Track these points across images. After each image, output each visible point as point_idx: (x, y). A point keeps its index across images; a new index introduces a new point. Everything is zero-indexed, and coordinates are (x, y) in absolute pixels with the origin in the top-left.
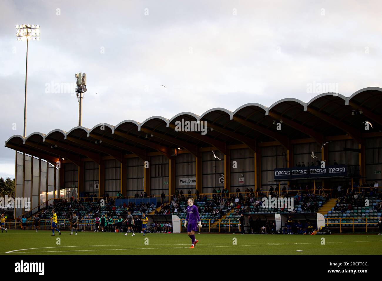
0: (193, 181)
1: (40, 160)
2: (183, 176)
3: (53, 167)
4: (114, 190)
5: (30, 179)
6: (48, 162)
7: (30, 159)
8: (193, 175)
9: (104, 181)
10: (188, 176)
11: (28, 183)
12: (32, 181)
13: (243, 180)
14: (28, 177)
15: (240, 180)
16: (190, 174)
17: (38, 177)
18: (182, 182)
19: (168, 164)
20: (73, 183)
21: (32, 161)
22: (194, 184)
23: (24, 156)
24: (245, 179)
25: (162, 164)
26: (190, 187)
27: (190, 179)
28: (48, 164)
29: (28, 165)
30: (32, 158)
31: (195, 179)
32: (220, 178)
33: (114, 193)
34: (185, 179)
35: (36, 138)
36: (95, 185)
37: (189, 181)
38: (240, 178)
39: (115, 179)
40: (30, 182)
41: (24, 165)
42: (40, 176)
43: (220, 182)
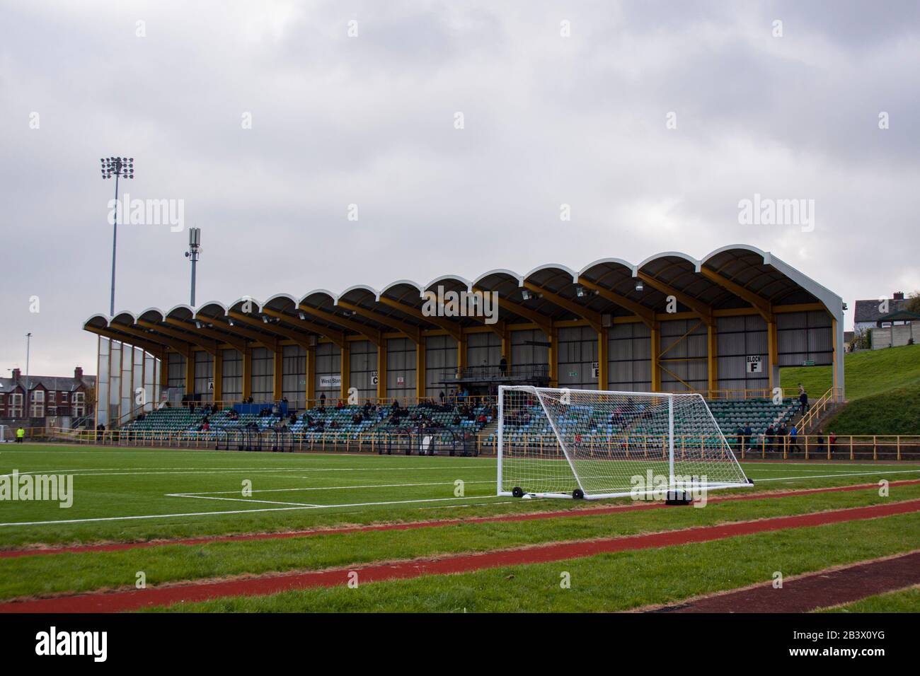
0: (338, 381)
1: (133, 349)
2: (325, 374)
3: (152, 358)
4: (234, 391)
5: (119, 375)
6: (145, 350)
7: (119, 347)
8: (338, 373)
9: (221, 378)
10: (332, 373)
11: (115, 380)
12: (121, 377)
13: (402, 381)
14: (116, 372)
15: (398, 381)
16: (334, 371)
17: (130, 373)
18: (323, 381)
19: (306, 357)
20: (179, 381)
21: (122, 350)
22: (339, 384)
23: (111, 341)
24: (405, 380)
25: (298, 357)
26: (334, 389)
27: (334, 377)
28: (144, 354)
29: (116, 355)
30: (122, 345)
31: (339, 378)
32: (373, 378)
33: (234, 395)
34: (328, 378)
35: (124, 318)
36: (210, 384)
37: (334, 381)
38: (398, 379)
39: (236, 377)
40: (118, 380)
41: (110, 356)
42: (132, 371)
43: (372, 383)
